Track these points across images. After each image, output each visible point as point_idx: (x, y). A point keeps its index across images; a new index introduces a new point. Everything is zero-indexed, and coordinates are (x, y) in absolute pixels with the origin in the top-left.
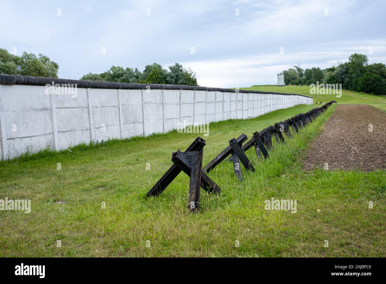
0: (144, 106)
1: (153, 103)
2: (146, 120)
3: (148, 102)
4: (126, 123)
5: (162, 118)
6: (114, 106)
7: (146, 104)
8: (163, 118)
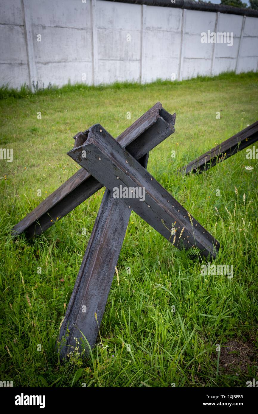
0: (143, 34)
1: (163, 31)
2: (146, 57)
3: (153, 28)
4: (107, 58)
5: (179, 56)
6: (82, 29)
7: (150, 30)
8: (181, 57)
